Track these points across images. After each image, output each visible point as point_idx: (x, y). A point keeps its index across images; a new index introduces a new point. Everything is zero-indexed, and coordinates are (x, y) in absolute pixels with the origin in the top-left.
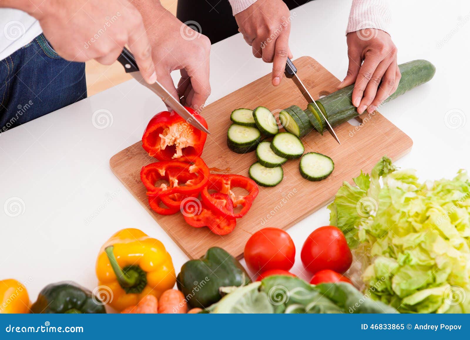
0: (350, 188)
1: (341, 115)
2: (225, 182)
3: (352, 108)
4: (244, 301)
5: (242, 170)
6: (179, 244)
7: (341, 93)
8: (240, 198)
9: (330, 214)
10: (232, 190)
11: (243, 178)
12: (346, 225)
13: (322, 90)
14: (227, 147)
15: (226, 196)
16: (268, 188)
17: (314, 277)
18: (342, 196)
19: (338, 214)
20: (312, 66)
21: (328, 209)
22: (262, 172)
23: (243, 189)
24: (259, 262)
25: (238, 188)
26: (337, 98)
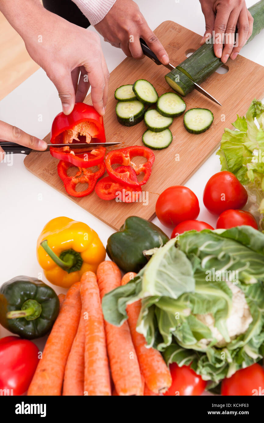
0: (231, 133)
1: (209, 68)
2: (124, 155)
3: (217, 60)
4: (165, 262)
5: (136, 141)
6: (101, 219)
7: (204, 49)
8: (141, 166)
9: (220, 158)
10: (132, 161)
11: (140, 148)
12: (235, 165)
13: (187, 49)
14: (118, 123)
15: (129, 167)
16: (162, 150)
17: (219, 218)
18: (226, 141)
19: (227, 158)
20: (173, 28)
21: (217, 155)
22: (154, 138)
23: (142, 157)
24: (170, 218)
25: (137, 157)
26: (201, 54)
